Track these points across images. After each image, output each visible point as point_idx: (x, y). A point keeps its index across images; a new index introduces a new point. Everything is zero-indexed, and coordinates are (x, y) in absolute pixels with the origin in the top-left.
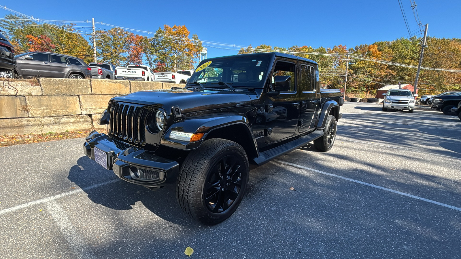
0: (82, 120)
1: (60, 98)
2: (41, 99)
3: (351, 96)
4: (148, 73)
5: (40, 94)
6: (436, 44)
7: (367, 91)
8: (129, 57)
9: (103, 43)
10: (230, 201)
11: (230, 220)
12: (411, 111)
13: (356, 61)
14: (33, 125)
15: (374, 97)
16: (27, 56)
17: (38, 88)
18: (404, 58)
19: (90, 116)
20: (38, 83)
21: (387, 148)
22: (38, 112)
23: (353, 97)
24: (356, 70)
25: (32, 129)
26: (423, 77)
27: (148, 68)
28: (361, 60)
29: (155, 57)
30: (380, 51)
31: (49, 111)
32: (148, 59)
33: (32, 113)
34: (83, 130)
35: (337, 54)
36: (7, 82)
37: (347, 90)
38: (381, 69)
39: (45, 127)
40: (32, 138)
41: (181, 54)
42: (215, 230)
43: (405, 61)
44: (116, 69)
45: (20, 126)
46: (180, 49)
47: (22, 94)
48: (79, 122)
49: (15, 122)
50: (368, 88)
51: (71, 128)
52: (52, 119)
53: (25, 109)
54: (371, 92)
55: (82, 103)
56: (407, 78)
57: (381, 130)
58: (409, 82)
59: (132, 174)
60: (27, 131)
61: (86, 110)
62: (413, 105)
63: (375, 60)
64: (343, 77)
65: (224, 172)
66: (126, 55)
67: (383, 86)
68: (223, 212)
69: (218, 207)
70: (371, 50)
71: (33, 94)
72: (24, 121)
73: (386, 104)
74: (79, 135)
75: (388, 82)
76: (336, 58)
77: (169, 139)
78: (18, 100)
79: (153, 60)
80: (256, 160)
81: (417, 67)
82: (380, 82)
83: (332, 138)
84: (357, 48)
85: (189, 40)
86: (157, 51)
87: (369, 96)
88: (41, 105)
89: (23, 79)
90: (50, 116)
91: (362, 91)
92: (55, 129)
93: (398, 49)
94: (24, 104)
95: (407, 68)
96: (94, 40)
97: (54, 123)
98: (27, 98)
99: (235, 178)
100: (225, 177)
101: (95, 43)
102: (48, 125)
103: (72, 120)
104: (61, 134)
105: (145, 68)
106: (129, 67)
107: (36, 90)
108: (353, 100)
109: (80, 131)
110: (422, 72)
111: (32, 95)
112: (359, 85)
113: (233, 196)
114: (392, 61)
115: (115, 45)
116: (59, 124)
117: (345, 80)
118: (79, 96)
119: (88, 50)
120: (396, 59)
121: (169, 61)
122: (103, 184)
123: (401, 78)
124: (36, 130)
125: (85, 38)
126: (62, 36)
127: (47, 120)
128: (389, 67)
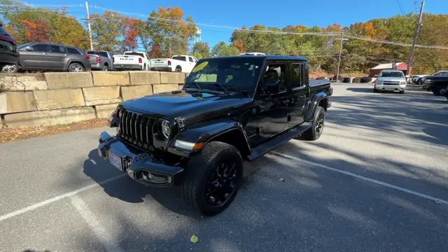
0: (86, 111)
1: (64, 91)
2: (47, 93)
3: (344, 75)
4: (145, 60)
5: (46, 88)
6: (433, 20)
7: (360, 70)
8: (124, 41)
9: (98, 27)
10: (227, 195)
11: (227, 211)
12: (402, 92)
13: (351, 40)
14: (43, 118)
15: (368, 76)
16: (28, 48)
17: (44, 83)
18: (399, 35)
19: (94, 107)
20: (43, 78)
21: (373, 135)
22: (46, 106)
23: (346, 77)
24: (350, 50)
25: (42, 121)
26: (418, 54)
27: (144, 54)
28: (355, 40)
29: (150, 40)
30: (375, 29)
31: (56, 104)
32: (143, 43)
33: (40, 106)
34: (88, 121)
35: (331, 34)
36: (15, 77)
37: (340, 70)
38: (375, 47)
39: (53, 119)
40: (43, 130)
41: (175, 36)
42: (215, 220)
43: (401, 38)
44: (114, 56)
45: (30, 120)
46: (174, 32)
47: (30, 89)
48: (84, 113)
49: (26, 116)
50: (362, 67)
51: (77, 119)
52: (59, 111)
53: (34, 103)
54: (364, 71)
55: (86, 95)
56: (401, 55)
57: (369, 115)
58: (403, 60)
59: (145, 177)
60: (37, 123)
61: (89, 101)
62: (404, 86)
63: (369, 39)
64: (336, 56)
65: (221, 172)
66: (121, 39)
67: (377, 65)
68: (221, 204)
69: (217, 201)
70: (366, 28)
71: (40, 89)
72: (33, 115)
73: (378, 86)
74: (85, 126)
75: (382, 61)
76: (330, 37)
77: (175, 147)
78: (26, 95)
79: (148, 43)
80: (249, 157)
81: (411, 45)
82: (374, 60)
83: (320, 127)
84: (352, 26)
85: (183, 22)
86: (151, 33)
87: (362, 75)
88: (48, 99)
89: (28, 73)
90: (57, 109)
91: (355, 70)
92: (62, 121)
93: (394, 26)
94: (32, 99)
95: (402, 47)
96: (89, 25)
97: (61, 115)
98: (34, 92)
99: (231, 176)
100: (222, 176)
101: (89, 28)
102: (56, 117)
103: (78, 111)
104: (69, 125)
105: (142, 55)
106: (126, 54)
107: (41, 85)
108: (346, 80)
109: (85, 121)
110: (417, 50)
111: (38, 90)
112: (353, 65)
113: (229, 190)
114: (387, 39)
115: (110, 30)
116: (65, 115)
117: (338, 60)
118: (82, 88)
119: (84, 35)
120: (391, 37)
121: (163, 44)
122: (115, 178)
123: (396, 56)
124: (46, 122)
125: (80, 22)
126: (57, 20)
127: (54, 113)
128: (384, 45)
